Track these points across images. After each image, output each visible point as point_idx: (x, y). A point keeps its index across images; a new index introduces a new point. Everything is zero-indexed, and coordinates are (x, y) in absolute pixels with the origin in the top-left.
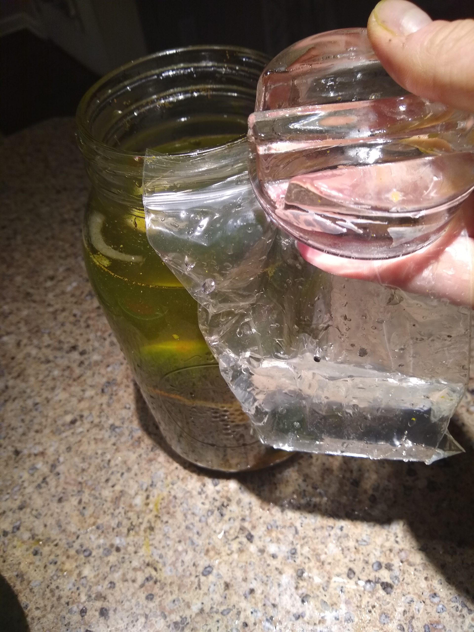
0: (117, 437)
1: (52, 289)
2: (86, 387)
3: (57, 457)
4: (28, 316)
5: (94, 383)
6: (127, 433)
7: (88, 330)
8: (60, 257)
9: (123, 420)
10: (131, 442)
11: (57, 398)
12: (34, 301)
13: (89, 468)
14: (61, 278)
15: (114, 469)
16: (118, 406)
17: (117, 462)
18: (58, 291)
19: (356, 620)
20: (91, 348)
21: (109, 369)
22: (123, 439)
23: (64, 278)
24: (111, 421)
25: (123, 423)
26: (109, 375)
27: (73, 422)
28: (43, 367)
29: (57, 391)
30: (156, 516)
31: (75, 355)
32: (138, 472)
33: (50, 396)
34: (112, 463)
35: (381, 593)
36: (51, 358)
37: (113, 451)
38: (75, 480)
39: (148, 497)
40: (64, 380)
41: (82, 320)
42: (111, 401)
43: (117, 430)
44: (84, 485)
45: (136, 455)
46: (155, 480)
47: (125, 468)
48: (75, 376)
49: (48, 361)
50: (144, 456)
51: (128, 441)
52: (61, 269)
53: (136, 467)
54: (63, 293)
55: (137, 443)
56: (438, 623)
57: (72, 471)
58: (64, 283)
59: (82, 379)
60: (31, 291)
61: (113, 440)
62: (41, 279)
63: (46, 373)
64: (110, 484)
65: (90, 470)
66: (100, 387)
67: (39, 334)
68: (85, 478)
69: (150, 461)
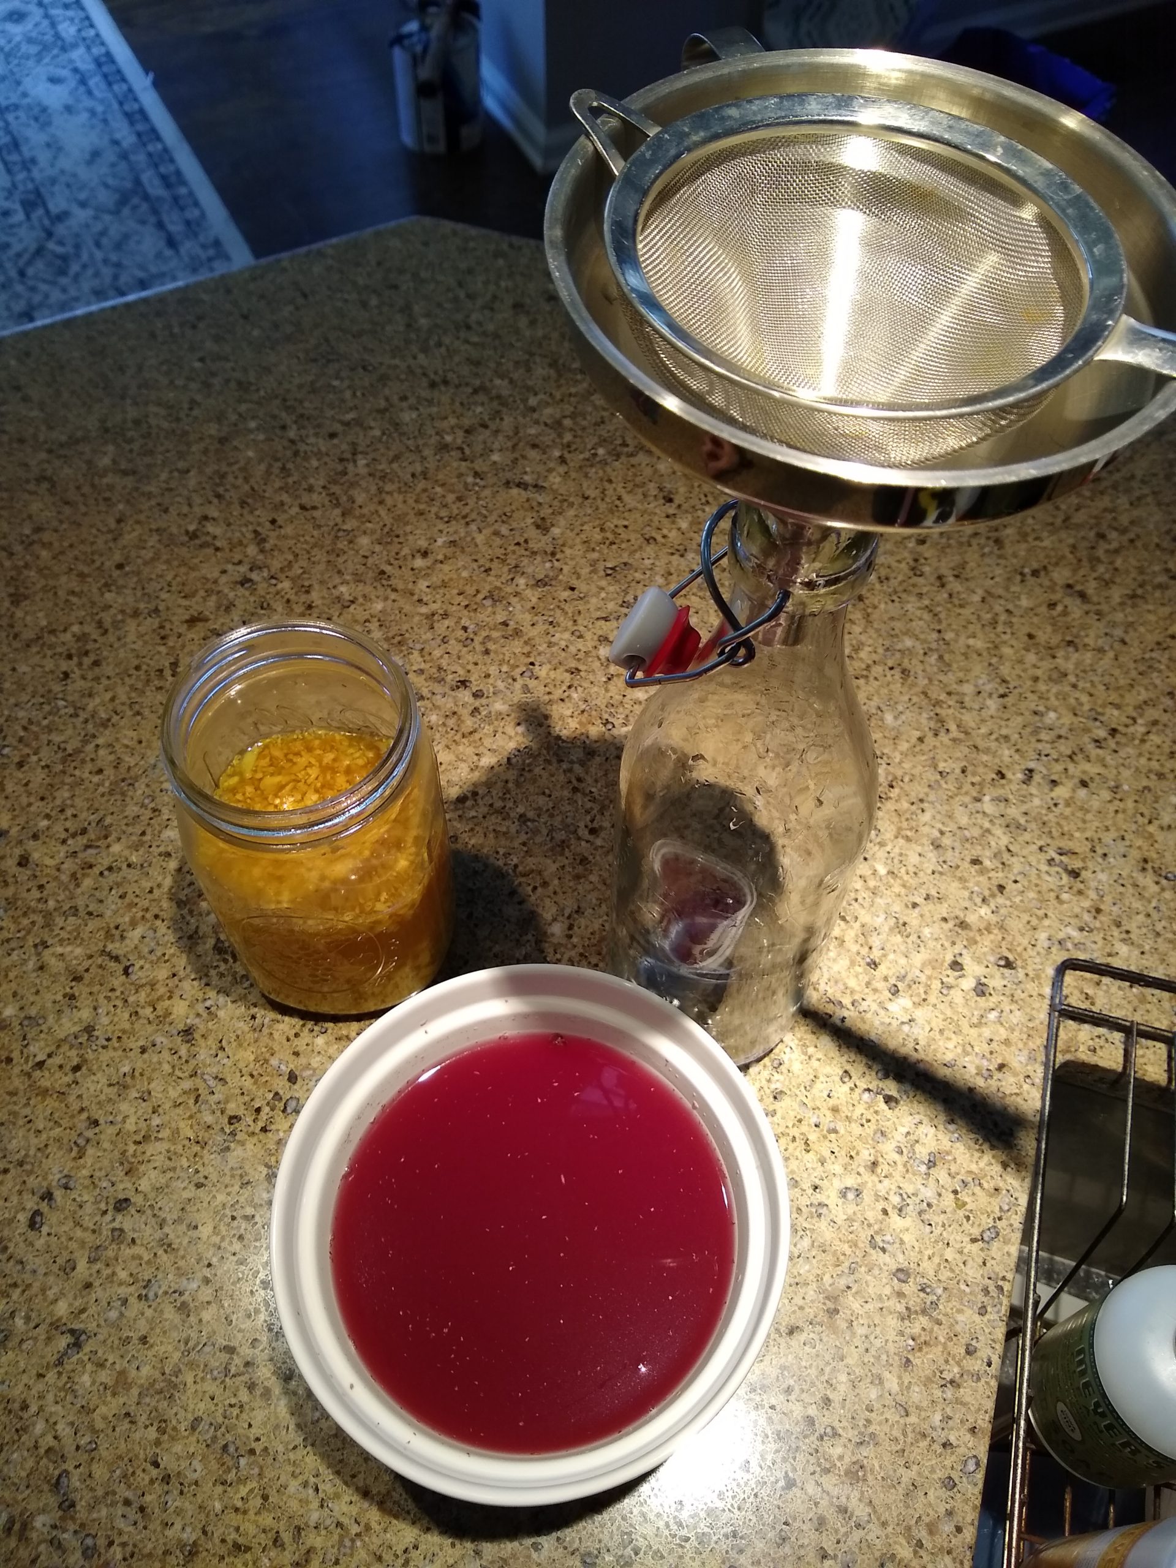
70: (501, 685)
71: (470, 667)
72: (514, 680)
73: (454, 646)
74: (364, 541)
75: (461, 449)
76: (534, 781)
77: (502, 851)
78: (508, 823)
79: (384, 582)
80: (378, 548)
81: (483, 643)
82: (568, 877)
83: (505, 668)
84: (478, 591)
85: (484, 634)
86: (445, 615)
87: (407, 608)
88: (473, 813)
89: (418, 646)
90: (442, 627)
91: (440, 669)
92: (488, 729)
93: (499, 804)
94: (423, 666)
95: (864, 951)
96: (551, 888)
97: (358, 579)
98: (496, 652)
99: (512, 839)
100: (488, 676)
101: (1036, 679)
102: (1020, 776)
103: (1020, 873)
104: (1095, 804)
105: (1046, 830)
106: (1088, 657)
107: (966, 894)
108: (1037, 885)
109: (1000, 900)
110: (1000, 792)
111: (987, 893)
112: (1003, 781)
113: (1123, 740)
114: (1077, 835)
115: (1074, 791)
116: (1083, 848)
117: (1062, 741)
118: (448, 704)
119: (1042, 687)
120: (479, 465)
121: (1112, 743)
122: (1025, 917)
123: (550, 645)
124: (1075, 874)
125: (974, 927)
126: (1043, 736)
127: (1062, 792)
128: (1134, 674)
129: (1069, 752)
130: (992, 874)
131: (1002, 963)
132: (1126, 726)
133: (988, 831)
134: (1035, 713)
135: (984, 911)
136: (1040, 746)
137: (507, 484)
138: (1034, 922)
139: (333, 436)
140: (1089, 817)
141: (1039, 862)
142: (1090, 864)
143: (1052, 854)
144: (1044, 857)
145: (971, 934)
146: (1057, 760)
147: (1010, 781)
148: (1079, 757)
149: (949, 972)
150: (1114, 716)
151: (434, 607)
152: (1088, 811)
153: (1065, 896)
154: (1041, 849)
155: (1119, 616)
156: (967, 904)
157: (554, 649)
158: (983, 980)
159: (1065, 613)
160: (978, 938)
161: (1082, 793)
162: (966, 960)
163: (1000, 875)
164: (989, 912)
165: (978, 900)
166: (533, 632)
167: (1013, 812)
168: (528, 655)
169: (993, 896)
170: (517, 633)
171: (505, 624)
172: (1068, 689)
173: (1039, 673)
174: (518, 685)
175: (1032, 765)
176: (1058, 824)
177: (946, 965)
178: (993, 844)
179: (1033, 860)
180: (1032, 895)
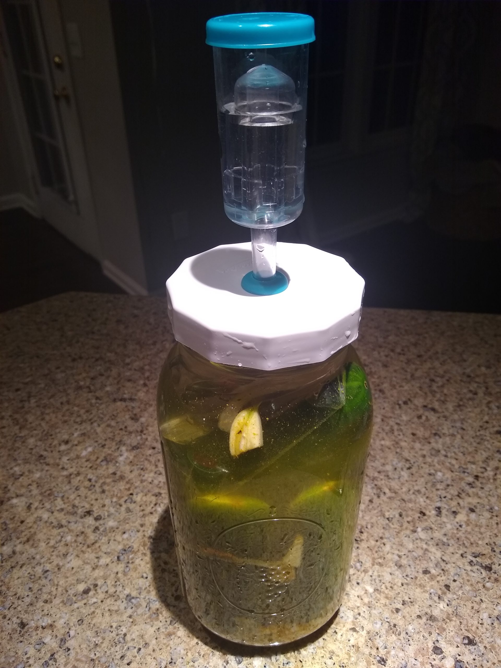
0: (134, 609)
1: (67, 452)
2: (100, 554)
3: (67, 630)
4: (40, 478)
5: (109, 550)
6: (144, 604)
7: (104, 496)
8: (75, 422)
9: (140, 591)
10: (148, 614)
11: (69, 566)
12: (48, 465)
13: (102, 643)
14: (76, 442)
15: (130, 644)
16: (134, 575)
17: (134, 636)
18: (72, 455)
20: (106, 514)
21: (125, 536)
22: (140, 611)
23: (79, 443)
24: (127, 592)
25: (140, 594)
26: (125, 542)
27: (86, 592)
28: (55, 531)
29: (69, 558)
31: (90, 520)
32: (155, 647)
33: (61, 564)
34: (128, 638)
36: (64, 522)
37: (129, 624)
38: (87, 657)
40: (77, 546)
41: (98, 485)
42: (128, 569)
43: (133, 601)
44: (97, 662)
45: (154, 628)
46: (174, 657)
47: (142, 643)
48: (89, 542)
49: (62, 526)
50: (162, 630)
51: (145, 614)
52: (76, 435)
53: (154, 641)
54: (78, 457)
55: (154, 616)
57: (83, 646)
58: (79, 448)
59: (97, 545)
60: (45, 453)
61: (129, 611)
62: (56, 442)
63: (59, 538)
64: (126, 661)
65: (103, 645)
66: (116, 554)
67: (52, 497)
68: (98, 655)
69: (169, 635)
70: (112, 510)
71: (93, 502)
72: (121, 505)
73: (83, 491)
74: (31, 441)
75: (89, 387)
76: (136, 569)
77: (114, 625)
78: (119, 602)
79: (42, 461)
80: (39, 443)
81: (101, 487)
82: (163, 636)
83: (115, 500)
84: (98, 458)
85: (101, 481)
86: (78, 474)
87: (55, 473)
88: (94, 600)
89: (61, 495)
90: (75, 481)
91: (74, 506)
92: (104, 539)
93: (112, 590)
94: (63, 506)
95: (374, 652)
96: (151, 647)
97: (26, 461)
98: (109, 491)
99: (122, 614)
100: (104, 506)
101: (424, 456)
102: (434, 512)
103: (456, 574)
104: (483, 521)
105: (461, 543)
106: (448, 440)
107: (427, 595)
108: (468, 581)
109: (449, 596)
110: (425, 524)
111: (440, 592)
112: (425, 517)
113: (484, 481)
114: (480, 542)
115: (468, 515)
116: (487, 550)
117: (450, 487)
118: (79, 527)
119: (429, 460)
120: (98, 394)
121: (478, 484)
122: (469, 605)
123: (142, 481)
124: (488, 568)
125: (439, 618)
126: (439, 486)
127: (461, 517)
128: (475, 444)
129: (456, 493)
130: (439, 578)
131: (466, 641)
132: (482, 473)
133: (426, 550)
134: (430, 474)
135: (442, 605)
136: (439, 493)
137: (115, 400)
138: (476, 607)
139: (17, 390)
140: (483, 530)
141: (464, 565)
142: (495, 560)
143: (471, 558)
144: (466, 561)
145: (440, 624)
146: (451, 499)
147: (429, 517)
148: (463, 495)
149: (434, 656)
150: (473, 468)
151: (71, 470)
152: (480, 527)
153: (488, 585)
154: (462, 555)
155: (456, 417)
156: (430, 602)
157: (145, 484)
158: (459, 658)
159: (427, 419)
160: (445, 626)
161: (473, 516)
162: (442, 645)
163: (444, 578)
164: (445, 606)
165: (436, 598)
166: (132, 476)
167: (438, 535)
168: (129, 489)
169: (444, 593)
170: (122, 478)
171: (114, 474)
172: (443, 458)
173: (424, 452)
174: (123, 509)
175: (438, 504)
176: (466, 537)
177: (430, 650)
178: (432, 558)
179: (459, 563)
180: (468, 588)
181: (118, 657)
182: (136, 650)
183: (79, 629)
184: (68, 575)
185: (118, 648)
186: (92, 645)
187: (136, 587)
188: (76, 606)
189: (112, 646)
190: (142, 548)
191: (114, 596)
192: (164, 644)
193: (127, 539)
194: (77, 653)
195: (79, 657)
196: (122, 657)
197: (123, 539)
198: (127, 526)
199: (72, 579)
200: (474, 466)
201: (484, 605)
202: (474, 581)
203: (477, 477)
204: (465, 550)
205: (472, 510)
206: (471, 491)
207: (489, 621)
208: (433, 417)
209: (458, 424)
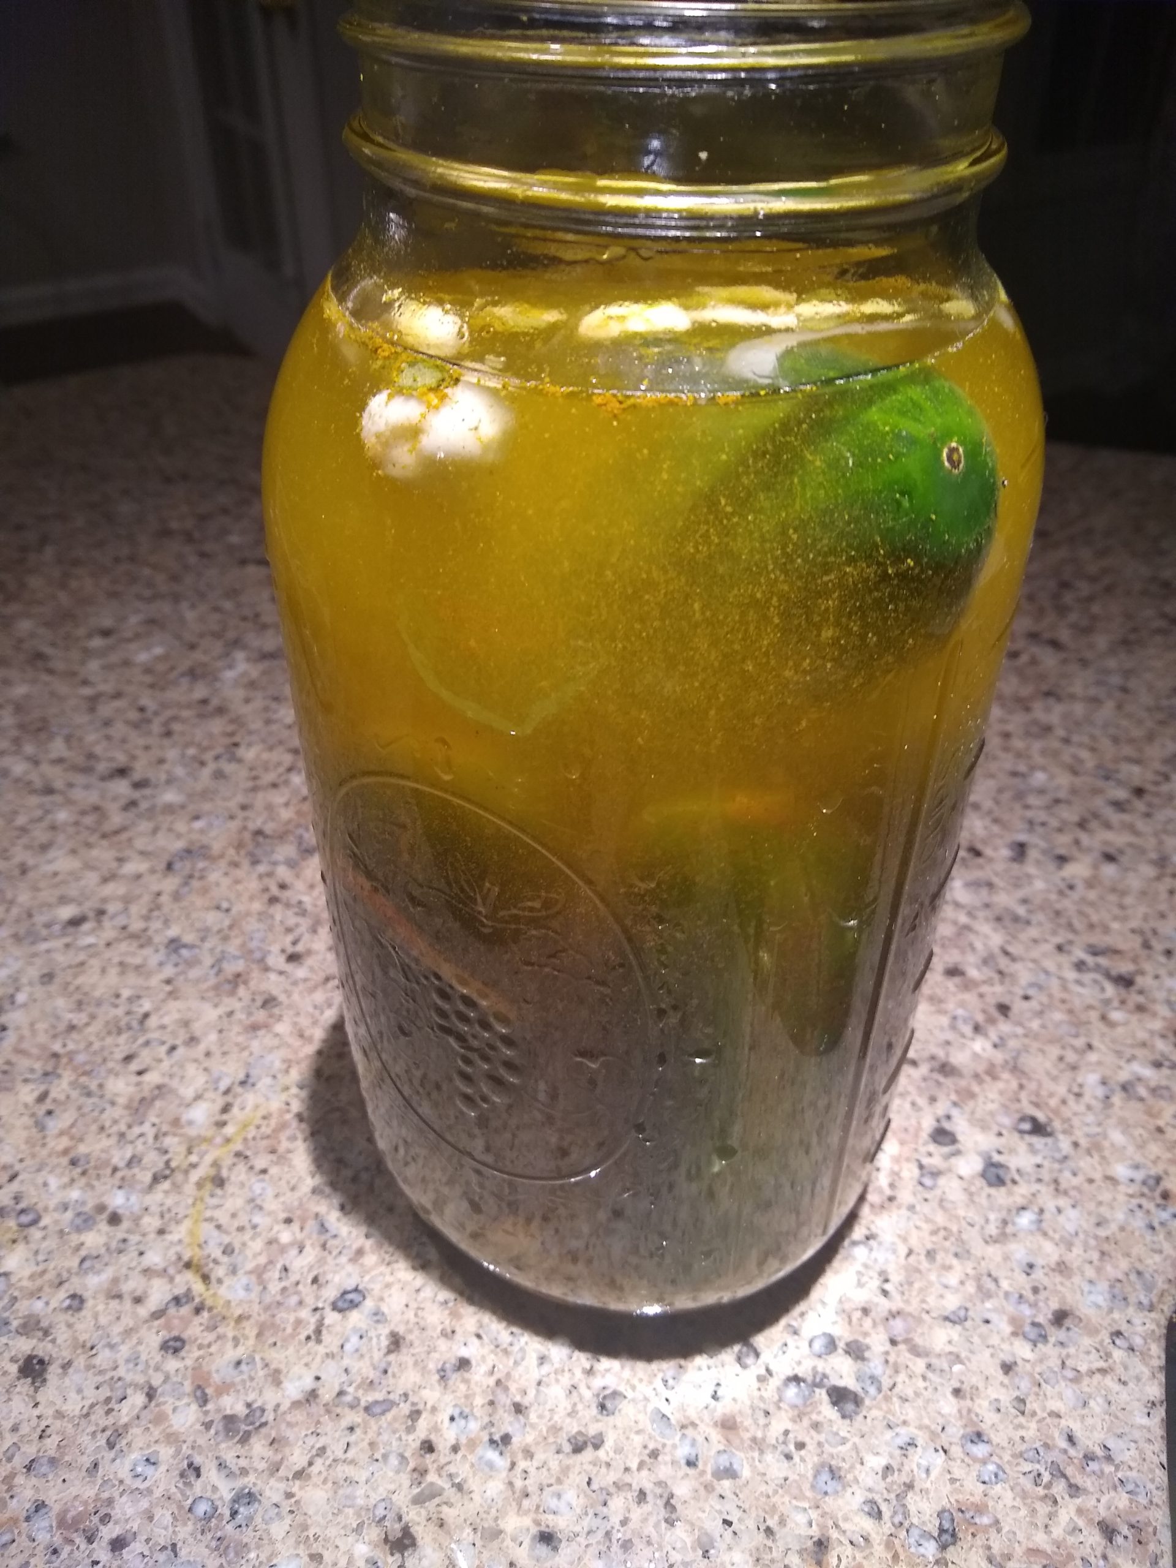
0: (180, 968)
1: (102, 653)
2: (127, 853)
3: (11, 991)
4: (27, 697)
5: (150, 848)
6: (208, 961)
7: (166, 742)
8: (139, 597)
9: (204, 934)
10: (212, 981)
11: (50, 868)
12: (51, 672)
13: (87, 1024)
14: (128, 635)
15: (154, 1035)
16: (199, 902)
17: (166, 1020)
18: (114, 658)
19: (746, 1473)
20: (163, 777)
21: (198, 825)
22: (194, 973)
23: (137, 636)
24: (173, 932)
25: (203, 940)
26: (194, 836)
27: (76, 922)
28: (34, 800)
29: (52, 854)
30: (238, 1154)
31: (122, 787)
32: (214, 1049)
33: (31, 862)
34: (153, 1022)
35: (828, 1412)
36: (59, 784)
37: (162, 996)
38: (43, 1047)
39: (226, 1109)
40: (78, 833)
41: (158, 720)
42: (186, 889)
43: (184, 952)
44: (64, 1060)
45: (221, 1010)
46: (254, 1073)
47: (183, 1035)
48: (107, 827)
49: (49, 791)
50: (240, 1016)
51: (206, 980)
52: (134, 620)
53: (213, 1037)
54: (127, 663)
55: (227, 987)
56: (981, 1509)
57: (41, 1026)
58: (133, 646)
59: (124, 836)
60: (48, 650)
61: (169, 971)
62: (81, 632)
63: (39, 813)
64: (134, 1066)
65: (90, 1029)
66: (166, 858)
67: (43, 736)
68: (71, 1046)
69: (254, 1028)
181: (119, 1055)
182: (164, 1049)
183: (39, 991)
184: (42, 885)
185: (122, 1039)
186: (62, 1027)
187: (198, 925)
188: (44, 946)
189: (109, 1033)
190: (231, 852)
191: (142, 939)
192: (237, 1044)
193: (202, 831)
194: (21, 1038)
195: (25, 1045)
196: (128, 1059)
197: (190, 831)
198: (207, 806)
199: (48, 895)
200: (1136, 769)
201: (1093, 1057)
202: (1077, 1003)
203: (1139, 792)
204: (1071, 936)
205: (1109, 858)
206: (1115, 817)
207: (1100, 1092)
208: (1049, 660)
209: (1115, 680)
